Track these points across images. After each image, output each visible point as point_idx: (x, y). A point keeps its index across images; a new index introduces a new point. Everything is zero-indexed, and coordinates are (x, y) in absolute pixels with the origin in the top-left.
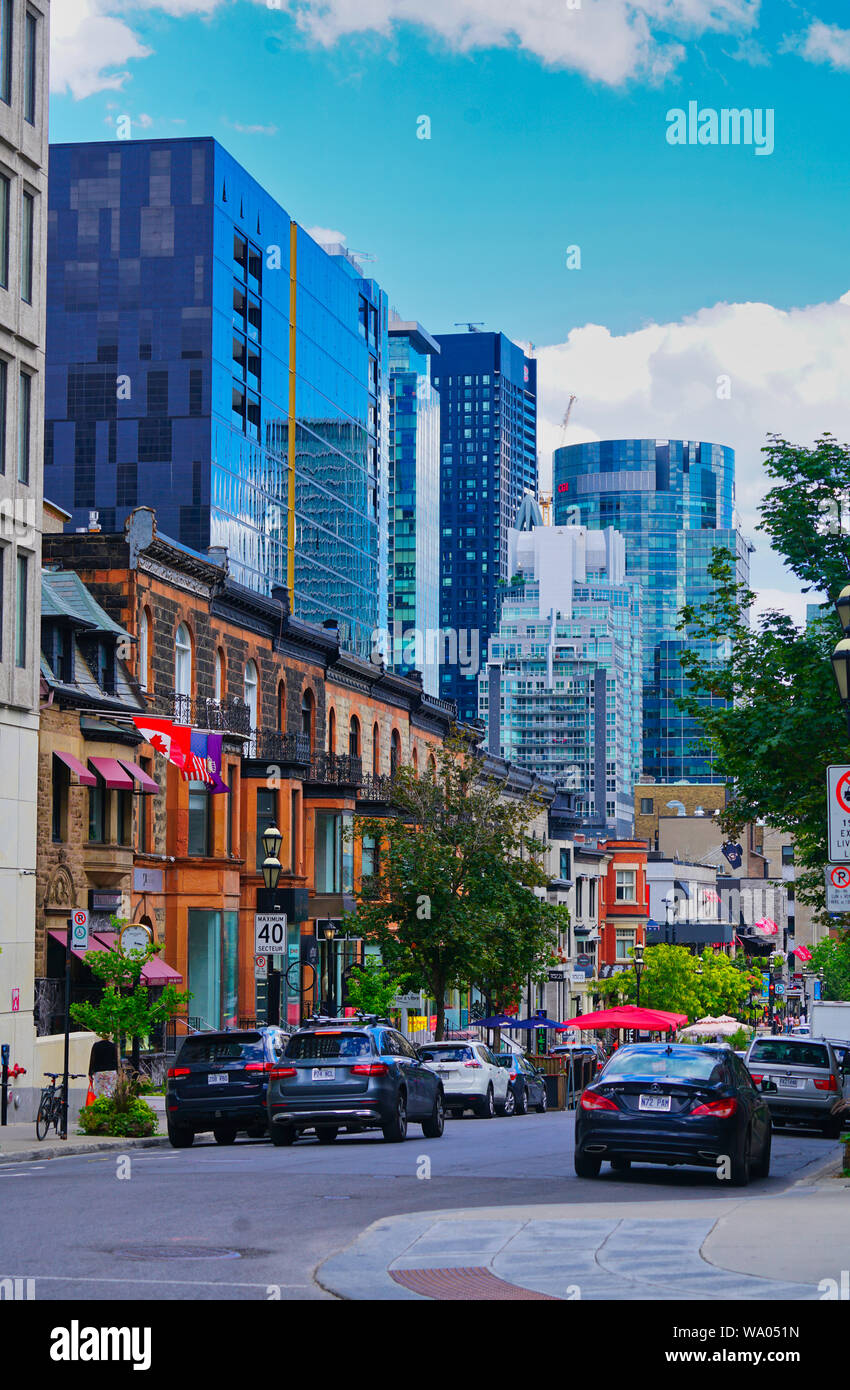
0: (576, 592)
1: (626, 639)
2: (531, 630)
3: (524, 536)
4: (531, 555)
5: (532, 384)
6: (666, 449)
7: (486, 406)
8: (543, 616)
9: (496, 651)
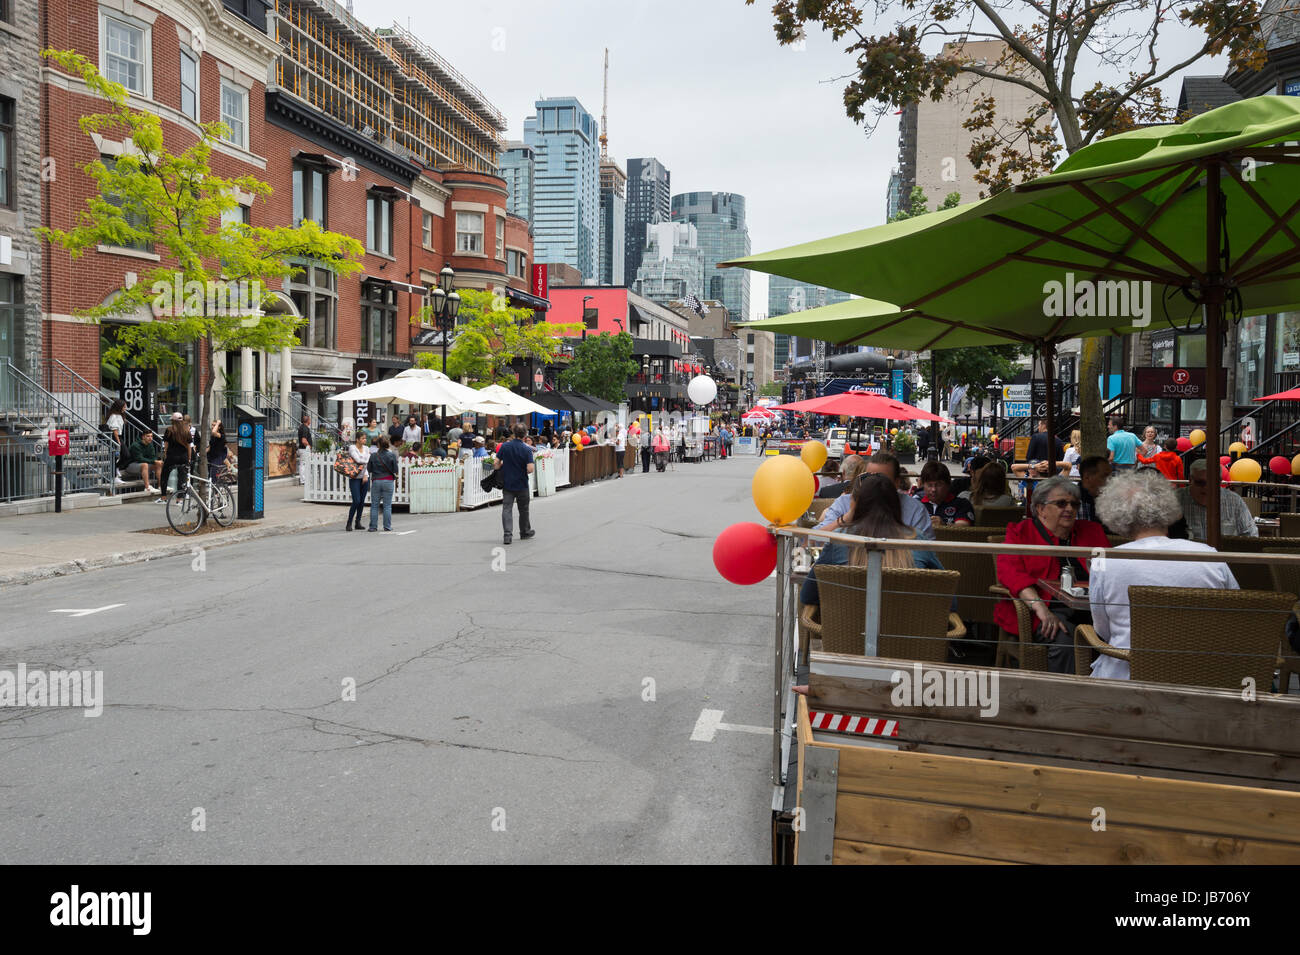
0: (675, 250)
1: (696, 271)
2: (655, 266)
3: (654, 226)
4: (656, 235)
5: (668, 181)
6: (717, 196)
7: (649, 188)
8: (660, 260)
9: (641, 275)
